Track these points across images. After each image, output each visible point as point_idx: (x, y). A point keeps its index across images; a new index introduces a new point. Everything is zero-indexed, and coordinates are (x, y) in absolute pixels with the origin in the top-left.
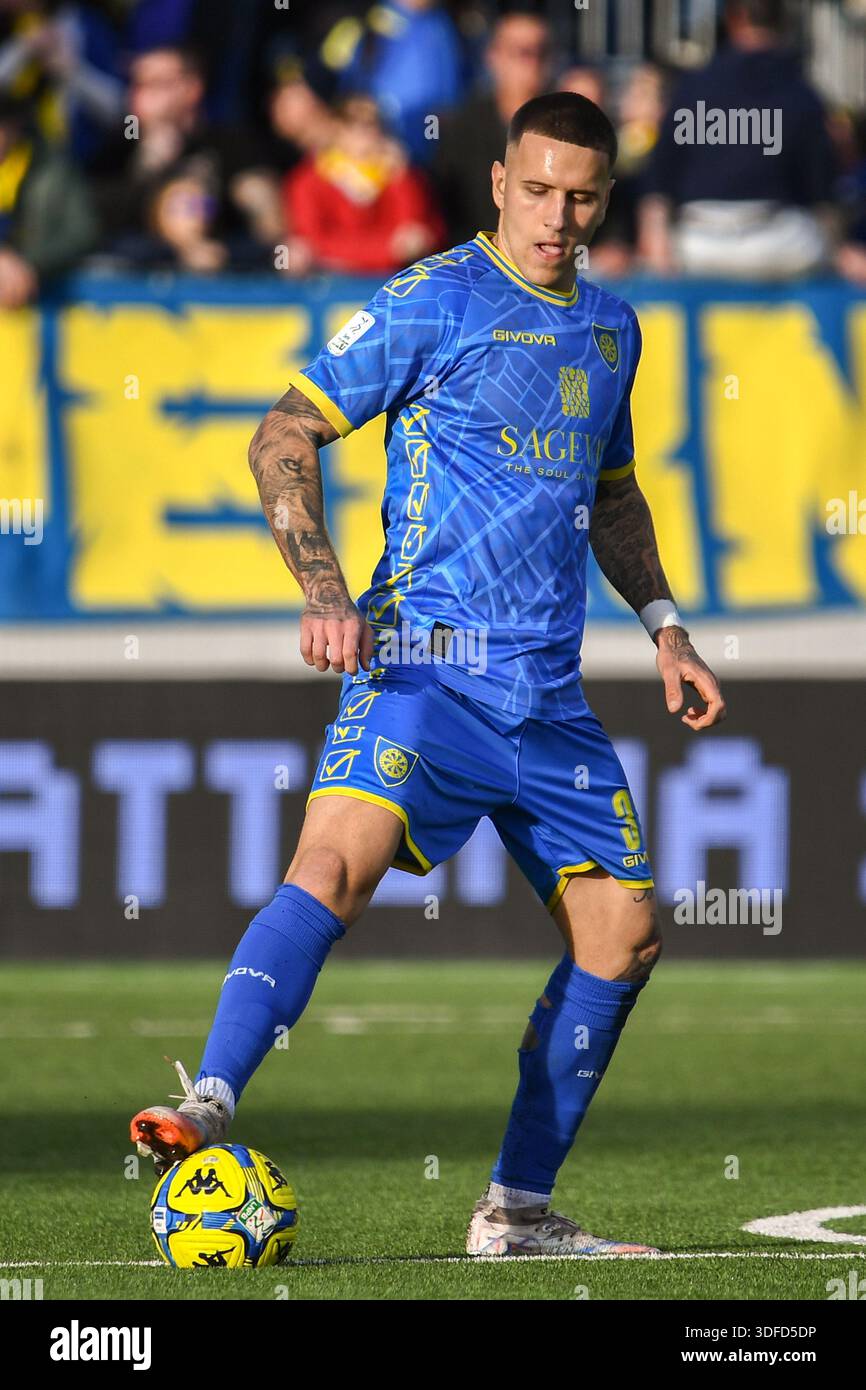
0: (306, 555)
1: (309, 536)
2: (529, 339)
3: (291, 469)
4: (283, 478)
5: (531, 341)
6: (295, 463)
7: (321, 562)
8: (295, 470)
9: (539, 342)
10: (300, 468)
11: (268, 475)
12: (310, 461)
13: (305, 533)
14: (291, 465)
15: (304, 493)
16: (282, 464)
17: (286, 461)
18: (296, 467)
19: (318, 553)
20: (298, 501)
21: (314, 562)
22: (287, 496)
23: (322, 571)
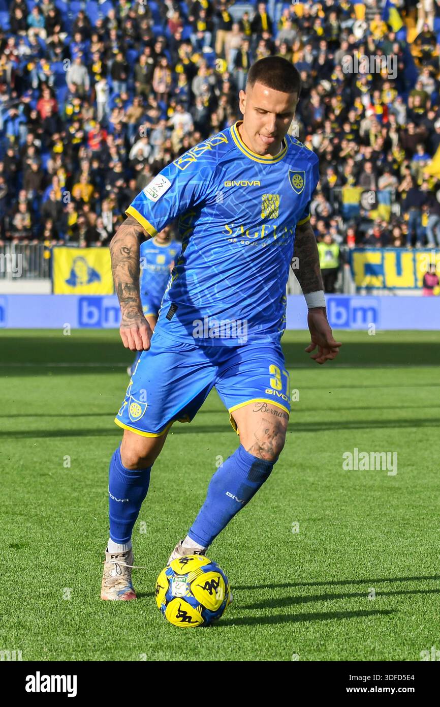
0: (126, 294)
1: (129, 285)
2: (245, 184)
3: (125, 252)
4: (121, 256)
5: (246, 185)
6: (128, 249)
7: (132, 298)
8: (127, 253)
9: (251, 185)
10: (129, 252)
11: (115, 255)
12: (134, 248)
13: (127, 284)
14: (126, 250)
15: (129, 264)
16: (122, 250)
17: (124, 248)
18: (128, 251)
19: (131, 294)
20: (126, 268)
21: (128, 298)
22: (122, 265)
23: (131, 303)
